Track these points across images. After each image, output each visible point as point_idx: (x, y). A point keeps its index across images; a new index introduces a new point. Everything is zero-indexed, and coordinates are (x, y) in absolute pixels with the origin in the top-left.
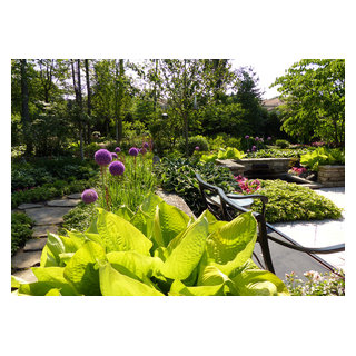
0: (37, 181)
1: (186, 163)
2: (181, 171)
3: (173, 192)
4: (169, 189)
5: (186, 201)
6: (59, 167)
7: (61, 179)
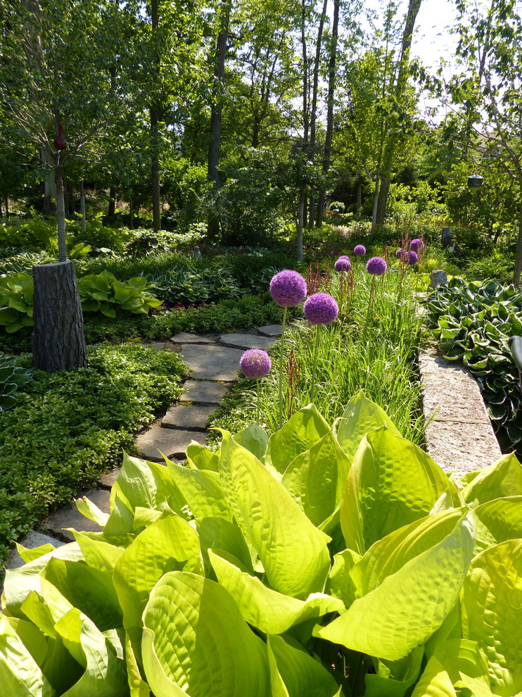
0: (211, 293)
1: (505, 296)
2: (488, 317)
3: (458, 364)
4: (451, 354)
5: (485, 393)
6: (255, 270)
7: (254, 292)
